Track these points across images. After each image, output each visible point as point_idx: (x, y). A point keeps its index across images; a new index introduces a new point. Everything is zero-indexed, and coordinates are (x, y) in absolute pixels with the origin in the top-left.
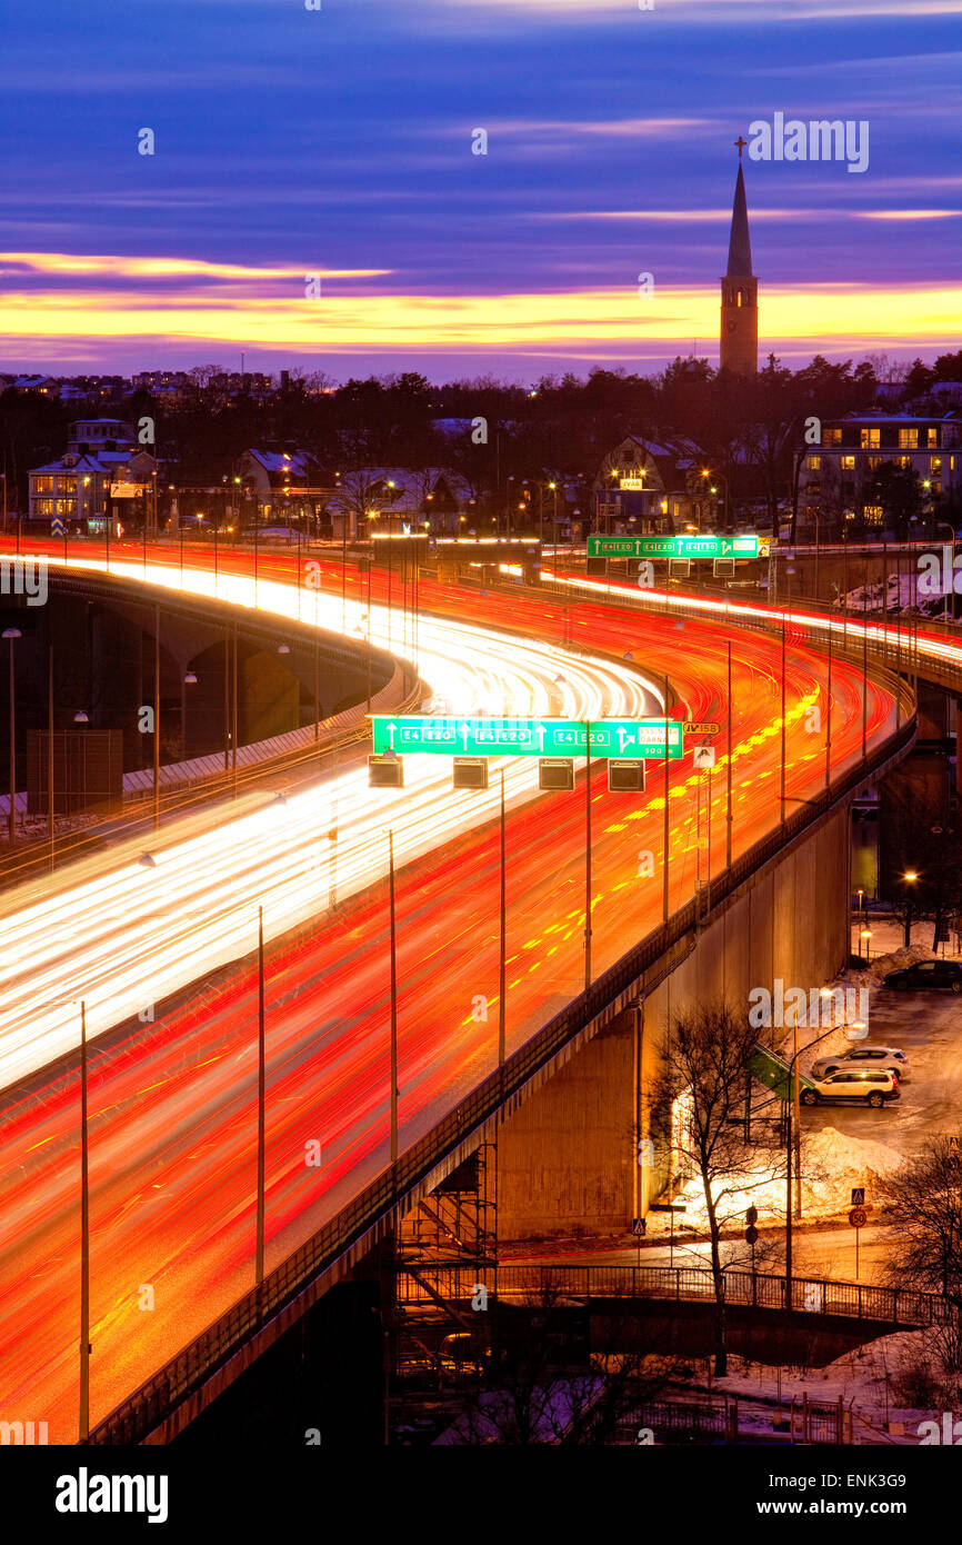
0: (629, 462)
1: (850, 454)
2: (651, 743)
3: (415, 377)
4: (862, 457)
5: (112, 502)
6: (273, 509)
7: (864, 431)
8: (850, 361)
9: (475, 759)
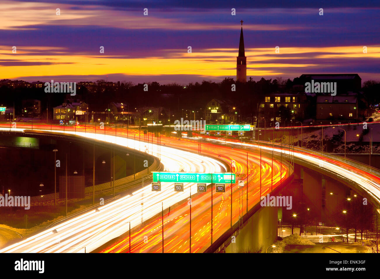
0: (213, 106)
1: (272, 104)
2: (227, 179)
3: (156, 83)
4: (275, 104)
5: (76, 116)
6: (118, 118)
7: (276, 98)
8: (271, 79)
9: (180, 184)
